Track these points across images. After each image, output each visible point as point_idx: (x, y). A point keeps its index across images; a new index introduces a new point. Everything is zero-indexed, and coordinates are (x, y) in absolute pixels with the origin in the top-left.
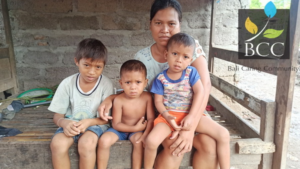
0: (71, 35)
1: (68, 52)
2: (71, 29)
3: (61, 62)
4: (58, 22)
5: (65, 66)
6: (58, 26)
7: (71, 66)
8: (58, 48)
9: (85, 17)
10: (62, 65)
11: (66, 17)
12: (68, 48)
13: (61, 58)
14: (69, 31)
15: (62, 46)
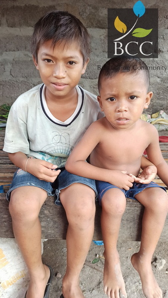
0: (21, 35)
1: (17, 59)
2: (20, 25)
3: (8, 73)
4: (3, 15)
5: (14, 79)
6: (4, 21)
7: (21, 79)
8: (4, 53)
9: (40, 6)
10: (10, 78)
11: (13, 7)
12: (17, 54)
13: (8, 67)
14: (18, 29)
15: (10, 50)
